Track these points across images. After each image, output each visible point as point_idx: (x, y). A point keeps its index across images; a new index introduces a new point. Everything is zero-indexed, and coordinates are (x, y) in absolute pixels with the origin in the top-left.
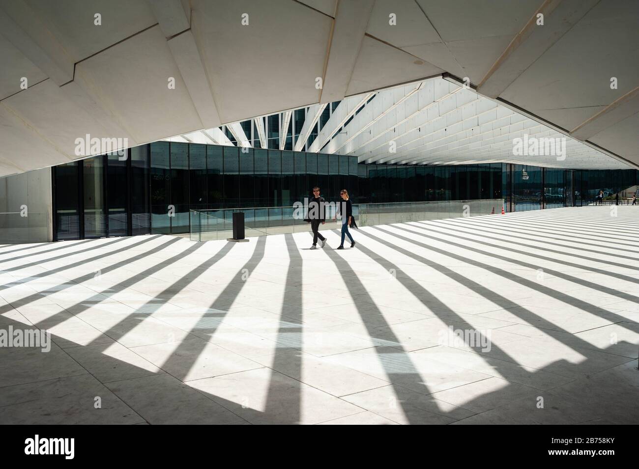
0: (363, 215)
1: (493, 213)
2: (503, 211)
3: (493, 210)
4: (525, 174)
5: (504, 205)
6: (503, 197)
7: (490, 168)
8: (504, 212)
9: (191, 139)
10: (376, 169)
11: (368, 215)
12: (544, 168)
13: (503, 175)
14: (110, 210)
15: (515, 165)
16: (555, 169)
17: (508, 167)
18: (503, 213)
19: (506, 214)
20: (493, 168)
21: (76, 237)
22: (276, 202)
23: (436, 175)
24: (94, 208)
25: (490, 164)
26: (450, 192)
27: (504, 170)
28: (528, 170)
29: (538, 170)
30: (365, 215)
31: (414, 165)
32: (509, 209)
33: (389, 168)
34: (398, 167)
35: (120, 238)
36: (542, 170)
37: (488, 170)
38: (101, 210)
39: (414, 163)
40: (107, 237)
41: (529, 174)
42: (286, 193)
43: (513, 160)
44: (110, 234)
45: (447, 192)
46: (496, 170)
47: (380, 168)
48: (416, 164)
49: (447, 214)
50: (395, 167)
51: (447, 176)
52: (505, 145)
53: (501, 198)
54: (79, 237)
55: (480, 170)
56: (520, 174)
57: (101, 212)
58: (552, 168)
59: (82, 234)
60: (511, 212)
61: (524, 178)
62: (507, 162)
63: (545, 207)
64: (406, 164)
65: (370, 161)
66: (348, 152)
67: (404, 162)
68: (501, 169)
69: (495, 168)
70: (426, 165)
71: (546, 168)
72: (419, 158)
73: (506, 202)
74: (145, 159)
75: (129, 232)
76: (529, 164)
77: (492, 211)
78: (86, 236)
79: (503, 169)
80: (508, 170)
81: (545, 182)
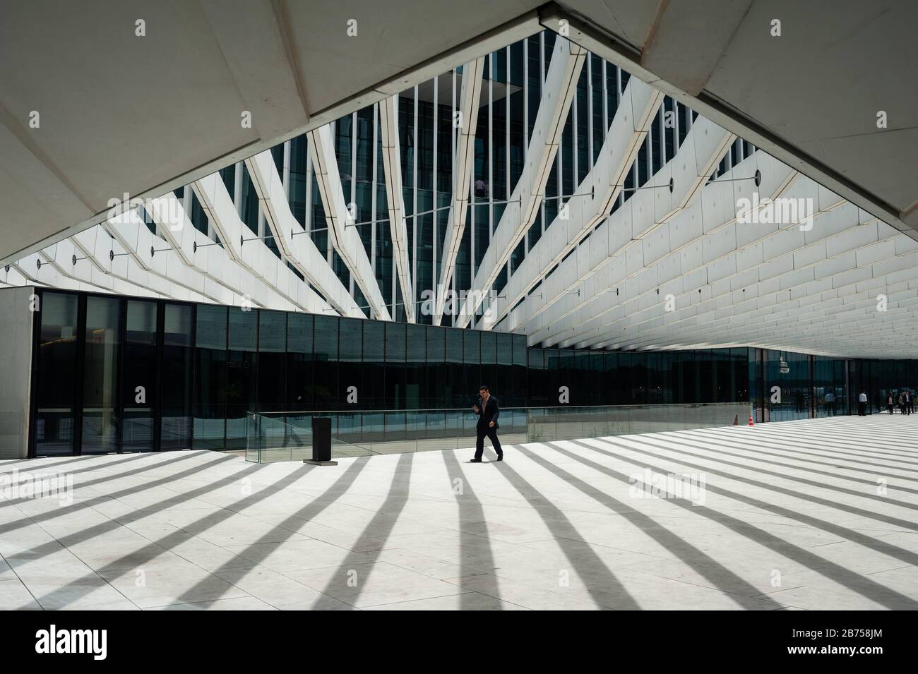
0: (536, 425)
1: (736, 424)
2: (751, 420)
3: (736, 419)
4: (783, 364)
5: (752, 412)
6: (751, 399)
7: (730, 356)
8: (752, 422)
9: (262, 303)
10: (557, 356)
11: (543, 424)
12: (812, 356)
13: (750, 366)
14: (126, 410)
15: (768, 350)
16: (829, 357)
17: (758, 354)
18: (751, 424)
19: (756, 425)
20: (735, 356)
21: (68, 451)
22: (397, 404)
23: (649, 366)
24: (102, 407)
25: (730, 348)
26: (671, 393)
27: (751, 359)
28: (789, 360)
29: (803, 359)
30: (540, 425)
31: (617, 350)
32: (760, 418)
33: (578, 354)
34: (591, 353)
35: (140, 454)
36: (809, 360)
37: (727, 359)
38: (112, 410)
39: (616, 347)
40: (118, 453)
41: (790, 365)
42: (413, 390)
43: (765, 343)
44: (124, 448)
45: (666, 392)
46: (740, 359)
47: (563, 355)
48: (620, 349)
49: (665, 425)
50: (587, 353)
51: (665, 368)
52: (751, 318)
53: (748, 400)
54: (72, 451)
55: (715, 359)
56: (777, 365)
57: (112, 412)
58: (825, 357)
59: (77, 449)
60: (763, 422)
61: (782, 371)
62: (756, 346)
63: (815, 416)
64: (604, 349)
65: (548, 343)
66: (512, 329)
67: (600, 346)
68: (747, 357)
69: (739, 356)
70: (634, 350)
71: (815, 356)
72: (622, 339)
73: (755, 407)
74: (187, 331)
75: (156, 446)
76: (789, 350)
77: (734, 421)
78: (83, 450)
79: (750, 357)
80: (758, 359)
81: (814, 379)
